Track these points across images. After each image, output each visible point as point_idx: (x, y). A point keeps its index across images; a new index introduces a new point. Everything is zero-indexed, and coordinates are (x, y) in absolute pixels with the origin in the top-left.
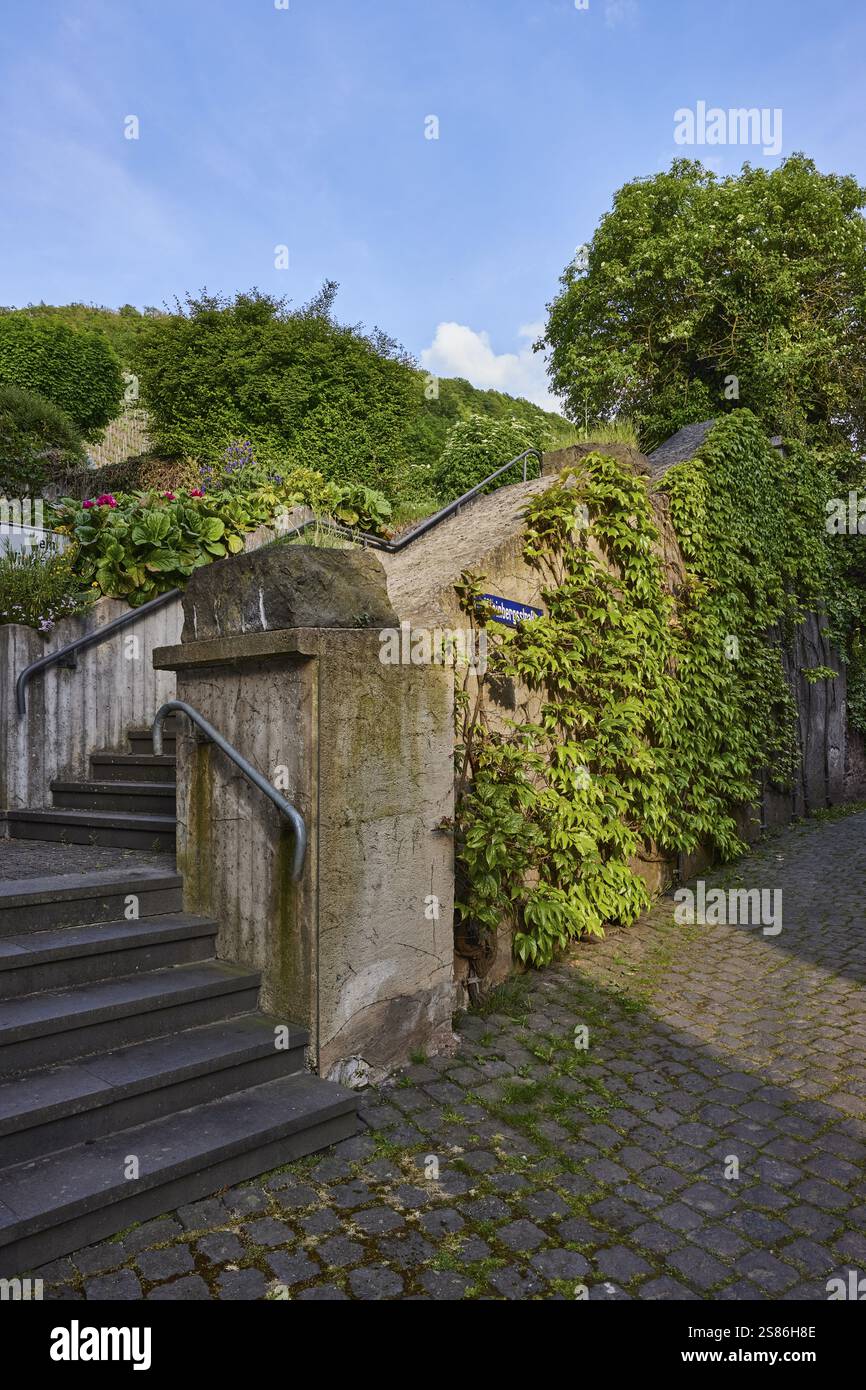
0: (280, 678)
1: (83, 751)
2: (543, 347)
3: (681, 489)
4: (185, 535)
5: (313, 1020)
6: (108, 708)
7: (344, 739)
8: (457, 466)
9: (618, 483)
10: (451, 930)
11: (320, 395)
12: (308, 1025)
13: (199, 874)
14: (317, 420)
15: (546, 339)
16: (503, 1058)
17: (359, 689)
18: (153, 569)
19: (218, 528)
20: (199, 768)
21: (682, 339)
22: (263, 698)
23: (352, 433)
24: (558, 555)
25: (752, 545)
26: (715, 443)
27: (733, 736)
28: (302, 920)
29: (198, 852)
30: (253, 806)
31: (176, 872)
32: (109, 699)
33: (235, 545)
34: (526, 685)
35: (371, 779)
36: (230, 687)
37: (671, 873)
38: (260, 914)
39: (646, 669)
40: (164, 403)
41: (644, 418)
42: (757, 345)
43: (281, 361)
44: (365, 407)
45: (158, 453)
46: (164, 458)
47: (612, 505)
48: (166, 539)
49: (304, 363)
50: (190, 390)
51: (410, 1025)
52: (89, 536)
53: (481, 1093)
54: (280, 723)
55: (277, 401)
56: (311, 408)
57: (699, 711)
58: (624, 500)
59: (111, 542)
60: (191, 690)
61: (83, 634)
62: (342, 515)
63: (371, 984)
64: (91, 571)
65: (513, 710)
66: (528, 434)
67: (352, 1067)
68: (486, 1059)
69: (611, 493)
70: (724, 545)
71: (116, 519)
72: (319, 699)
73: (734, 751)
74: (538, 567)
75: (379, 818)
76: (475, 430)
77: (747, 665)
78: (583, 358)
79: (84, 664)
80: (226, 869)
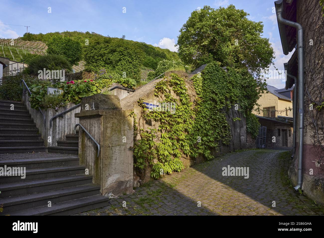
0: (97, 119)
1: (64, 135)
2: (177, 46)
3: (196, 80)
4: (87, 90)
5: (101, 184)
6: (70, 126)
7: (109, 131)
8: (160, 71)
9: (177, 79)
10: (133, 169)
11: (122, 58)
12: (100, 185)
13: (82, 157)
14: (121, 64)
15: (177, 44)
16: (142, 194)
17: (112, 121)
18: (80, 97)
19: (95, 88)
20: (83, 137)
21: (206, 45)
22: (94, 123)
23: (129, 66)
24: (163, 94)
25: (215, 91)
26: (206, 69)
27: (209, 133)
28: (100, 165)
29: (82, 153)
30: (92, 144)
31: (78, 157)
32: (70, 124)
33: (99, 91)
34: (155, 121)
35: (114, 138)
36: (88, 121)
37: (193, 162)
38: (93, 165)
39: (184, 118)
40: (88, 60)
41: (199, 62)
42: (223, 46)
43: (113, 51)
44: (132, 61)
45: (86, 70)
46: (88, 72)
47: (176, 84)
48: (83, 90)
49: (118, 52)
50: (93, 57)
51: (123, 187)
52: (67, 90)
53: (135, 200)
54: (97, 127)
55: (112, 60)
56: (120, 61)
57: (199, 127)
58: (179, 83)
59: (72, 91)
60: (81, 121)
61: (65, 110)
62: (124, 85)
63: (114, 178)
64: (67, 97)
65: (151, 126)
66: (176, 64)
67: (110, 194)
68: (138, 194)
69: (176, 81)
70: (206, 91)
71: (73, 86)
72: (103, 123)
73: (210, 136)
74: (158, 97)
75: (116, 146)
76: (164, 63)
77: (214, 117)
78: (185, 48)
79: (65, 117)
80: (87, 156)
